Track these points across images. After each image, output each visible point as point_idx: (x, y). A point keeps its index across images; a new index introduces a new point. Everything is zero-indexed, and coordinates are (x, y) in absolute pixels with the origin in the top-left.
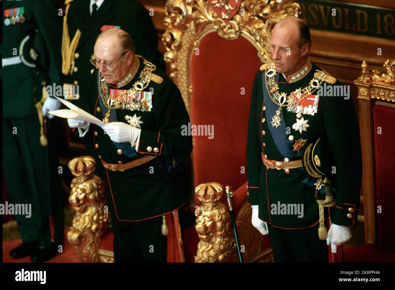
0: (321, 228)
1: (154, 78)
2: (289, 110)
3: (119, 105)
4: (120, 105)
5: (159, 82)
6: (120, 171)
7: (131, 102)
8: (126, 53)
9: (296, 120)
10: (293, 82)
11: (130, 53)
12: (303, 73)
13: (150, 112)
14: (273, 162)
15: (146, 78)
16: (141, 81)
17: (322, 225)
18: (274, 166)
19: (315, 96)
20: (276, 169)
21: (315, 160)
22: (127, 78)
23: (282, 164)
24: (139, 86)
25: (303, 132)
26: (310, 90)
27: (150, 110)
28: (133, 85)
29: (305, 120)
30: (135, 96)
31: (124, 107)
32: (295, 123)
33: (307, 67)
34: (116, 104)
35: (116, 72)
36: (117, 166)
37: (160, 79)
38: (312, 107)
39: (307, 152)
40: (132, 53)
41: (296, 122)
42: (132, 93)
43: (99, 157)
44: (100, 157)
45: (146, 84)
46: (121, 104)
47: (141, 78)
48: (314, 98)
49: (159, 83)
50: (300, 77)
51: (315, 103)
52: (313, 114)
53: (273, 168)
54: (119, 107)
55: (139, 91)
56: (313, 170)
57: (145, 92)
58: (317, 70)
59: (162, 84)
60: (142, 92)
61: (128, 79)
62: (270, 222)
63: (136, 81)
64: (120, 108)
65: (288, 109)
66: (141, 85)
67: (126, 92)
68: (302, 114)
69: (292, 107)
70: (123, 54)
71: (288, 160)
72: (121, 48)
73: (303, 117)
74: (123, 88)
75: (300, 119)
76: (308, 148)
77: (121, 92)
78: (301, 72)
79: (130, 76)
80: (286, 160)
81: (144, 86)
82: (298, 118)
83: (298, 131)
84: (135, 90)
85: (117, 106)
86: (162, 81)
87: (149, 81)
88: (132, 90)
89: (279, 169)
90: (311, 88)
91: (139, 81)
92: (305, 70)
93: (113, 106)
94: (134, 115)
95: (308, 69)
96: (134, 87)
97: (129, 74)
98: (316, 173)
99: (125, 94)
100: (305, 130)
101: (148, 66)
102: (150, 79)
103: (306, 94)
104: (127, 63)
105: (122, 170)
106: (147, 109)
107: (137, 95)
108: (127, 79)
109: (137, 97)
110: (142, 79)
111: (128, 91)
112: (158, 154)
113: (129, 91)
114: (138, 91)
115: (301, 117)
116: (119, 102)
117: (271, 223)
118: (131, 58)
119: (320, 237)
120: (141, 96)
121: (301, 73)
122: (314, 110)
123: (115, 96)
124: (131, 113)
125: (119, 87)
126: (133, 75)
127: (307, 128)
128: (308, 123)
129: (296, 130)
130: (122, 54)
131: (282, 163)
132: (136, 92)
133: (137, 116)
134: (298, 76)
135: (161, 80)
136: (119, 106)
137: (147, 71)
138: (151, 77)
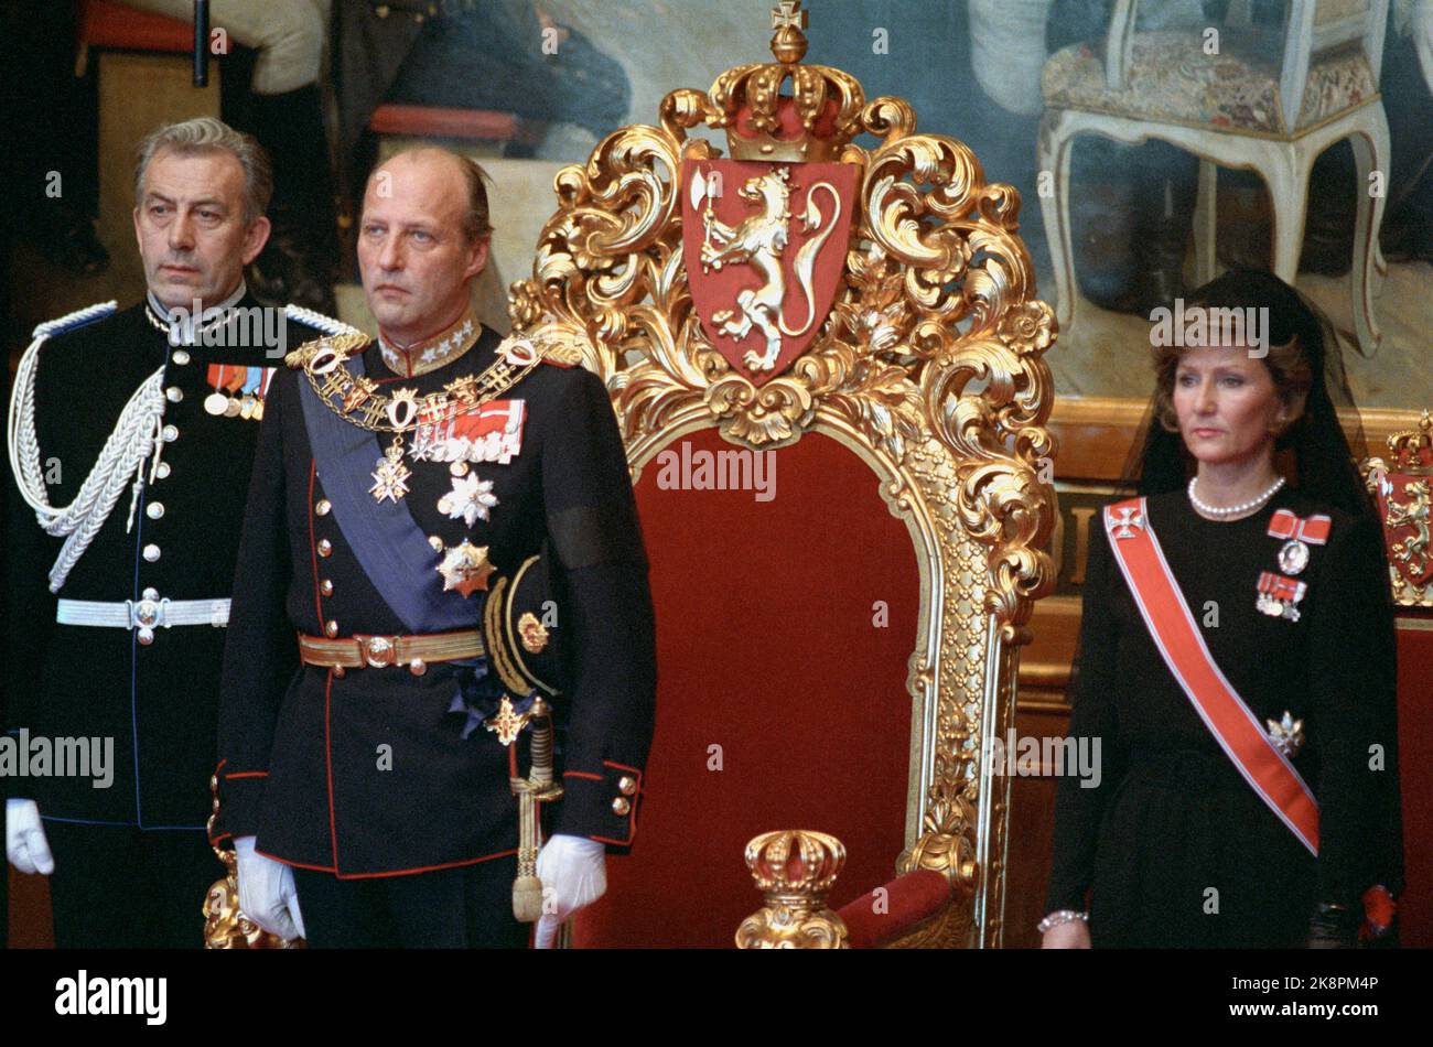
0: (525, 878)
9: (451, 482)
10: (424, 372)
12: (458, 339)
14: (360, 644)
17: (526, 868)
18: (362, 656)
19: (509, 403)
20: (368, 665)
21: (521, 631)
23: (394, 647)
25: (478, 521)
26: (507, 372)
29: (481, 479)
33: (469, 323)
38: (501, 439)
39: (493, 606)
48: (507, 408)
50: (449, 353)
51: (511, 426)
52: (505, 460)
53: (358, 663)
56: (512, 671)
62: (332, 866)
65: (416, 453)
68: (467, 462)
69: (428, 445)
73: (473, 472)
78: (453, 335)
82: (457, 477)
83: (462, 519)
89: (380, 665)
90: (508, 366)
92: (465, 332)
95: (473, 328)
98: (520, 680)
100: (482, 513)
115: (468, 473)
117: (336, 870)
119: (518, 911)
121: (455, 340)
122: (511, 445)
127: (492, 510)
128: (492, 492)
129: (451, 517)
131: (395, 641)
134: (444, 347)
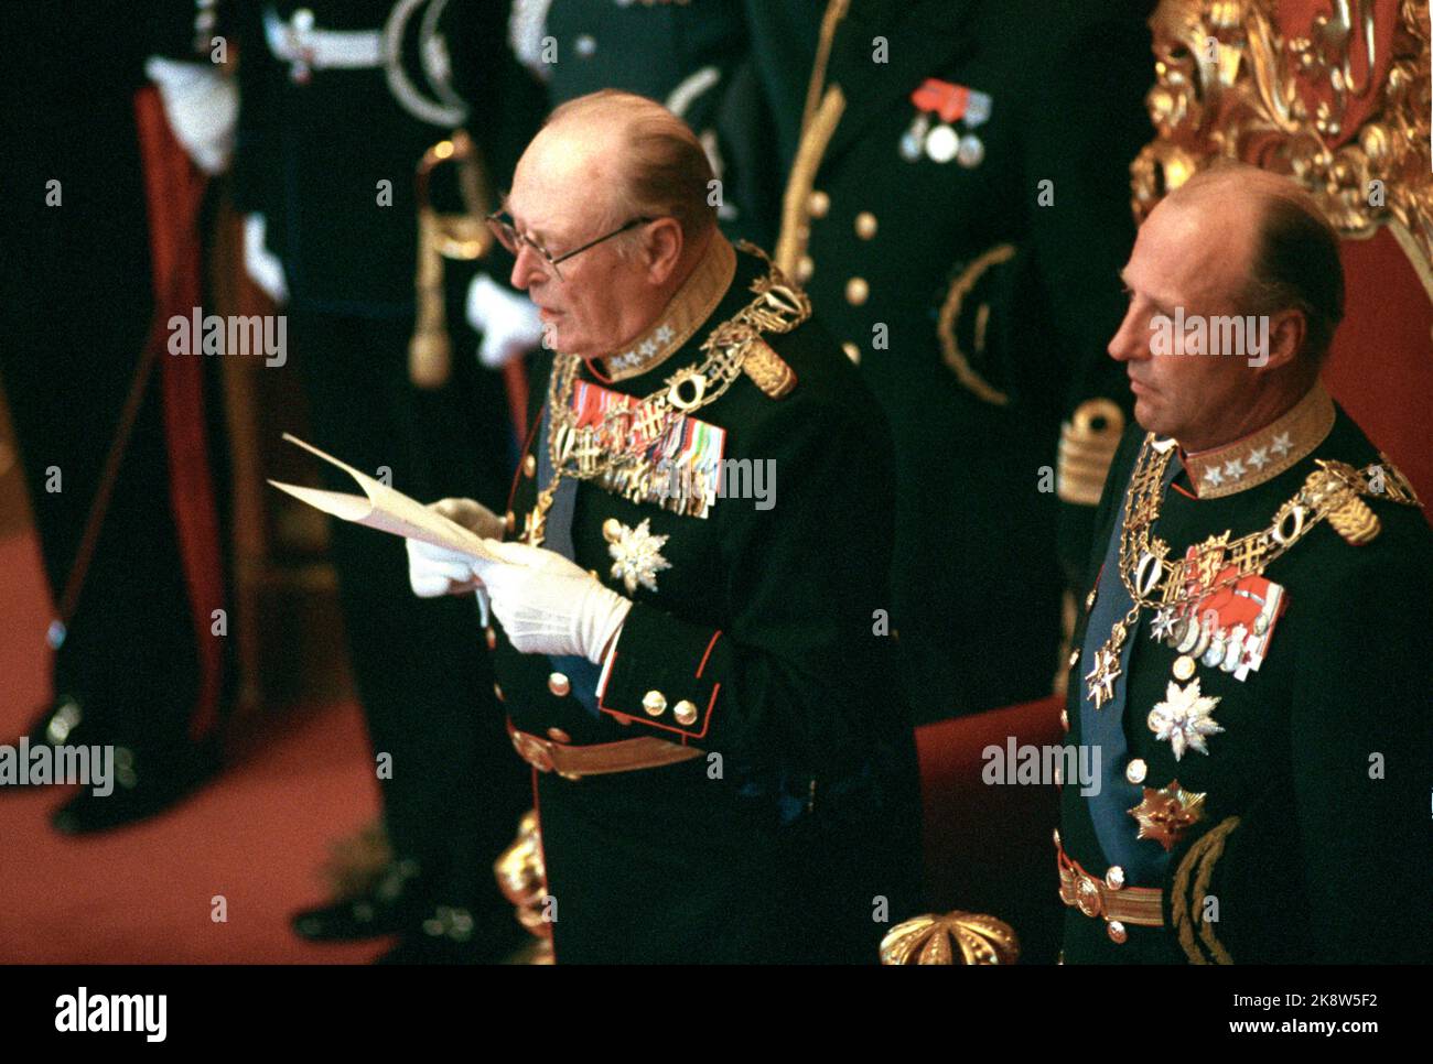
1: (757, 365)
2: (1158, 632)
3: (594, 464)
4: (598, 465)
5: (772, 389)
6: (562, 774)
7: (639, 459)
8: (647, 220)
9: (1167, 687)
10: (1213, 497)
11: (670, 228)
12: (1257, 458)
13: (702, 520)
14: (1071, 876)
15: (726, 357)
16: (704, 367)
18: (1074, 894)
19: (1267, 586)
20: (1078, 908)
22: (649, 343)
23: (1100, 893)
24: (687, 391)
25: (1189, 752)
26: (1263, 550)
27: (705, 515)
28: (667, 381)
29: (1204, 693)
30: (658, 431)
31: (607, 477)
32: (1159, 704)
33: (1286, 436)
34: (583, 457)
35: (587, 300)
36: (548, 748)
37: (780, 373)
38: (1245, 639)
39: (1200, 858)
40: (679, 231)
41: (1163, 699)
42: (651, 415)
43: (493, 690)
44: (498, 691)
45: (719, 383)
46: (601, 459)
47: (706, 351)
48: (1262, 593)
49: (773, 394)
50: (1242, 477)
51: (1261, 623)
52: (1241, 674)
53: (1071, 902)
54: (592, 473)
55: (678, 415)
57: (698, 425)
58: (1322, 459)
59: (782, 397)
60: (689, 420)
61: (654, 348)
63: (684, 366)
64: (595, 478)
65: (1156, 625)
66: (700, 383)
67: (629, 407)
68: (1198, 661)
69: (1171, 617)
70: (631, 225)
71: (1121, 880)
72: (622, 191)
73: (1197, 681)
74: (623, 388)
75: (1183, 685)
76: (1210, 836)
77: (614, 404)
79: (666, 338)
80: (1116, 875)
81: (708, 392)
82: (1177, 681)
84: (667, 403)
85: (586, 467)
86: (785, 383)
87: (733, 373)
88: (652, 403)
89: (1089, 912)
90: (1269, 541)
91: (697, 368)
92: (1273, 450)
93: (572, 463)
94: (641, 520)
95: (1291, 445)
96: (666, 390)
97: (660, 326)
99: (621, 416)
100: (1197, 742)
101: (765, 305)
102: (741, 368)
103: (1237, 565)
104: (647, 269)
105: (572, 776)
106: (694, 508)
107: (669, 427)
108: (647, 348)
109: (666, 437)
110: (711, 359)
111: (639, 403)
112: (695, 735)
113: (642, 407)
114: (677, 410)
115: (1191, 680)
116: (596, 451)
118: (671, 249)
120: (682, 437)
121: (1252, 461)
122: (1253, 655)
123: (587, 419)
124: (631, 514)
125: (615, 378)
126: (677, 335)
127: (1208, 738)
128: (1213, 715)
129: (1157, 738)
130: (623, 221)
131: (1100, 886)
132: (666, 414)
133: (653, 532)
134: (1234, 468)
135: (781, 380)
136: (591, 469)
137: (742, 327)
138: (746, 354)
